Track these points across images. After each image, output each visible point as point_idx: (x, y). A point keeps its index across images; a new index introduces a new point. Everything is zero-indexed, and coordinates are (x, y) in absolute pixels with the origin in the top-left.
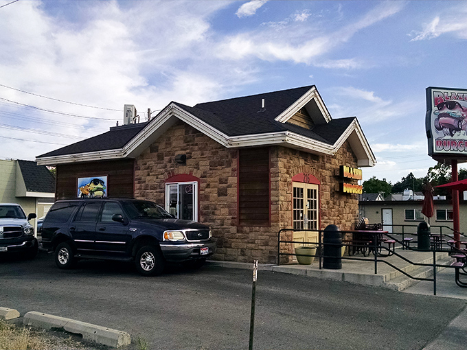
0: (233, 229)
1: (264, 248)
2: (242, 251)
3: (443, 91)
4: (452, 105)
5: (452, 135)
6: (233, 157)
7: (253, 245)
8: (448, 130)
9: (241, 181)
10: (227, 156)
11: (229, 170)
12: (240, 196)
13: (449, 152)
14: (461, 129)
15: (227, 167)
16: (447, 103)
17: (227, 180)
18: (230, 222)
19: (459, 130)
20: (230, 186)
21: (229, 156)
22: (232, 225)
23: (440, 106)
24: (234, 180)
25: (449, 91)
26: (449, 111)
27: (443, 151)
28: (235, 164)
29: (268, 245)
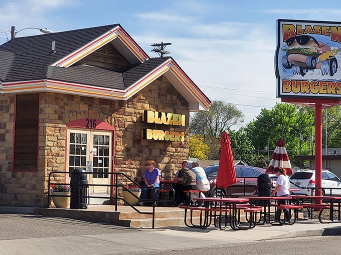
0: (9, 174)
1: (32, 192)
2: (15, 196)
3: (295, 24)
4: (305, 40)
5: (303, 75)
6: (11, 102)
7: (24, 189)
8: (299, 69)
9: (16, 127)
10: (6, 101)
11: (7, 115)
12: (16, 142)
13: (300, 94)
14: (315, 68)
15: (6, 112)
16: (298, 39)
17: (5, 125)
18: (7, 166)
19: (312, 68)
20: (8, 131)
21: (8, 101)
22: (9, 170)
23: (290, 42)
24: (11, 126)
25: (303, 24)
26: (301, 47)
27: (292, 94)
28: (12, 110)
29: (35, 189)
